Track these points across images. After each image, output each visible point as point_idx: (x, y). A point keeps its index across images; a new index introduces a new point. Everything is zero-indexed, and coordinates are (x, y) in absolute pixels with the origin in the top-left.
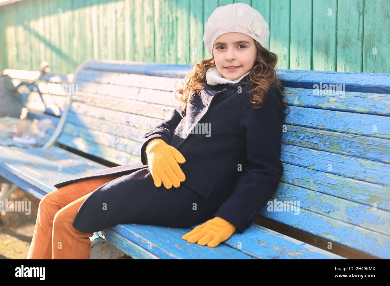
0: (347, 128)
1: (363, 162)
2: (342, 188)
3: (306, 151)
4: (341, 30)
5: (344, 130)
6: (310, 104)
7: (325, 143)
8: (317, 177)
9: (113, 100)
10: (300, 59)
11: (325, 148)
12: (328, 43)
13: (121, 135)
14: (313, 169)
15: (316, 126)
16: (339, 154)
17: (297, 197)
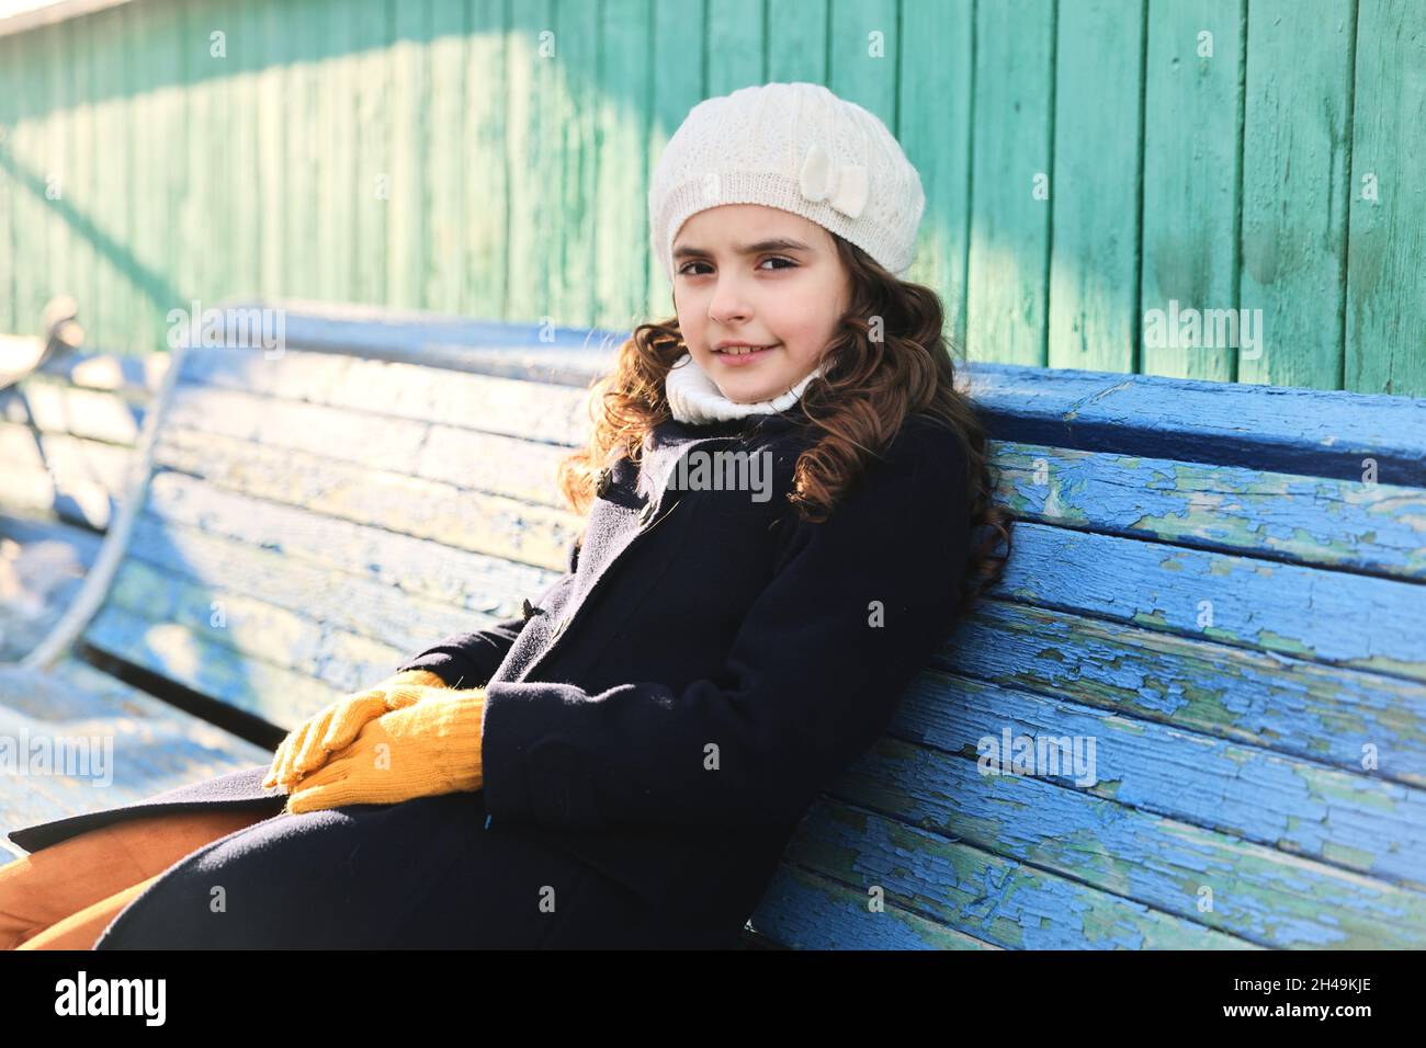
0: (1257, 629)
1: (1318, 779)
2: (1229, 888)
3: (1087, 721)
4: (1259, 205)
5: (1245, 635)
6: (1109, 520)
7: (1162, 689)
8: (1129, 833)
9: (316, 472)
10: (1090, 323)
11: (1166, 708)
12: (1204, 261)
13: (340, 620)
14: (1111, 800)
15: (1127, 614)
16: (1222, 738)
17: (1043, 918)
